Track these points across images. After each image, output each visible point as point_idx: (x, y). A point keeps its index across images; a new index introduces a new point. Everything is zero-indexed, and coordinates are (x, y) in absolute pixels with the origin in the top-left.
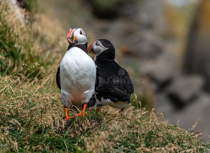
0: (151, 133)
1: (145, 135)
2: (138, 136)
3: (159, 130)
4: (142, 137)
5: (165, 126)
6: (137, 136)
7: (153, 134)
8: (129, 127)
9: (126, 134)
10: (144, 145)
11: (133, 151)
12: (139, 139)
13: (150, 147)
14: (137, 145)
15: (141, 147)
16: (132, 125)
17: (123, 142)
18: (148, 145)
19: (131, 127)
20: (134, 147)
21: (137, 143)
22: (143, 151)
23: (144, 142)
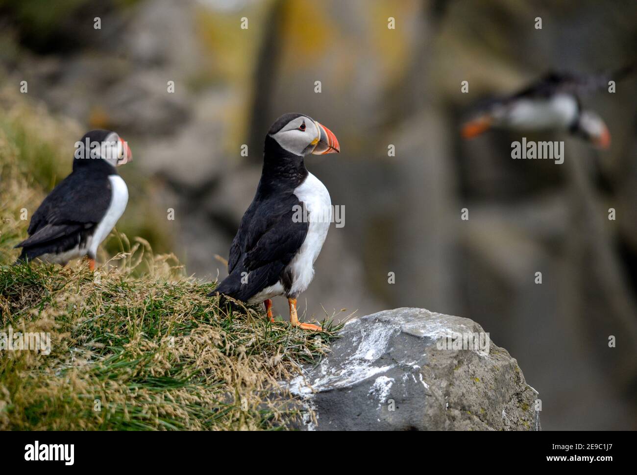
0: (157, 306)
1: (144, 310)
2: (128, 314)
3: (175, 298)
4: (135, 316)
5: (190, 286)
6: (126, 315)
7: (162, 308)
8: (107, 296)
9: (101, 313)
10: (142, 333)
11: (119, 349)
12: (130, 322)
13: (157, 336)
14: (127, 335)
15: (136, 339)
16: (113, 290)
17: (95, 332)
18: (152, 334)
19: (112, 296)
20: (121, 340)
21: (127, 330)
22: (141, 347)
23: (143, 328)
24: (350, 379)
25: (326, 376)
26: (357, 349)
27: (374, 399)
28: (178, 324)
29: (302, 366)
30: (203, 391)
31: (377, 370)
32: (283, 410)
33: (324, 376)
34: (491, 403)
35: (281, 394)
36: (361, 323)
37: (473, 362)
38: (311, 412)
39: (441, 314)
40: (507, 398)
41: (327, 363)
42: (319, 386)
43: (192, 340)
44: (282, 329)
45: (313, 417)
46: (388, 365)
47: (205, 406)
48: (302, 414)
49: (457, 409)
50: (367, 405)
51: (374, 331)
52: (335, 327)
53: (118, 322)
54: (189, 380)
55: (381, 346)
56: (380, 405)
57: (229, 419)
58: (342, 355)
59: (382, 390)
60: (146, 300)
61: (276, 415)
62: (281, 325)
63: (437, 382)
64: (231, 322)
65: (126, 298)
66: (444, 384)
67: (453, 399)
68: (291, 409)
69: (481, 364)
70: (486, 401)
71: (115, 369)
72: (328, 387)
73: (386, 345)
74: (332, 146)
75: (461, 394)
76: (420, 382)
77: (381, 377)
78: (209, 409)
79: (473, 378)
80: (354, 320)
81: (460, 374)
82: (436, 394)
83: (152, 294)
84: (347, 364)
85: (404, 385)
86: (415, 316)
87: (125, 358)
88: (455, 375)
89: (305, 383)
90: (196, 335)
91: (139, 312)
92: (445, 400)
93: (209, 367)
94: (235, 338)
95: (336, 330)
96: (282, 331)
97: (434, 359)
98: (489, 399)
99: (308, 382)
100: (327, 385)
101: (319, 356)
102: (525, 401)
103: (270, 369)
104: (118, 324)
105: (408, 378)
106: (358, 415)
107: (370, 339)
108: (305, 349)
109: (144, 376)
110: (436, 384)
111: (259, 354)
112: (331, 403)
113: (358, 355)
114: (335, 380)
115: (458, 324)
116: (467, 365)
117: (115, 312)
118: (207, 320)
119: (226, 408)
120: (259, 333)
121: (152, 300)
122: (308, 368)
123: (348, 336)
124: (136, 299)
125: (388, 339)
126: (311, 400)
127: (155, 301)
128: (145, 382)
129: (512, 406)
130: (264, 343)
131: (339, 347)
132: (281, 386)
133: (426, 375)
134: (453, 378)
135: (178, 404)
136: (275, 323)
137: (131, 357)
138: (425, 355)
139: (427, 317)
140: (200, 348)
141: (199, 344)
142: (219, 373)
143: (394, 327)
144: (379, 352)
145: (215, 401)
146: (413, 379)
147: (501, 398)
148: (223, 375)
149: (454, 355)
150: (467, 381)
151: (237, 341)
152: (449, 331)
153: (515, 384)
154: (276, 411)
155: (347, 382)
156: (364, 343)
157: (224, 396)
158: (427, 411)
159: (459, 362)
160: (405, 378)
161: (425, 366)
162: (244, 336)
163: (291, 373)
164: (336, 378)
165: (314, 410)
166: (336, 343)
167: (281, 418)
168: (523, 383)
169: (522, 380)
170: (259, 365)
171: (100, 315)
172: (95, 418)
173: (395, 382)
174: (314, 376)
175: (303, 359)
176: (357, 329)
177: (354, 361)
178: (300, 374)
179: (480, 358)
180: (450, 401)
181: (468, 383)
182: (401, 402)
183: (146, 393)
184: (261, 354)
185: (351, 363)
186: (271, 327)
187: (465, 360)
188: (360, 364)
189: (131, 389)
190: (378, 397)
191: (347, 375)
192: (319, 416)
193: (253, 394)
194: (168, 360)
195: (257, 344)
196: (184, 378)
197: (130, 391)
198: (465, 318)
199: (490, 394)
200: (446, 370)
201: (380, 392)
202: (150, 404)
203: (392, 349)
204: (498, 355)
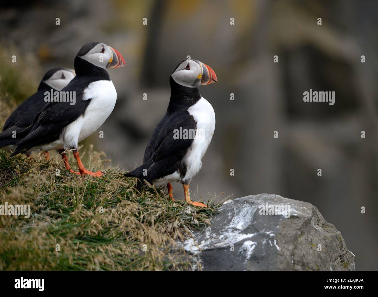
0: (93, 186)
1: (84, 189)
2: (73, 191)
3: (106, 181)
4: (78, 193)
5: (116, 173)
7: (97, 188)
8: (58, 179)
9: (54, 190)
10: (83, 205)
11: (67, 216)
12: (74, 197)
13: (93, 208)
14: (72, 206)
15: (78, 209)
16: (63, 174)
17: (50, 203)
18: (89, 205)
19: (62, 178)
20: (68, 209)
21: (72, 202)
22: (82, 215)
23: (83, 201)
24: (226, 242)
25: (209, 239)
26: (231, 221)
27: (242, 256)
28: (107, 199)
29: (193, 231)
30: (124, 247)
31: (244, 236)
32: (179, 261)
33: (208, 239)
34: (323, 262)
35: (178, 251)
36: (235, 204)
37: (311, 233)
38: (198, 263)
39: (290, 199)
40: (334, 259)
41: (210, 230)
42: (204, 246)
43: (117, 211)
44: (180, 206)
45: (199, 267)
46: (252, 233)
47: (125, 257)
48: (192, 265)
49: (299, 265)
50: (238, 260)
51: (243, 210)
52: (216, 205)
53: (66, 196)
54: (115, 238)
55: (248, 220)
56: (246, 261)
57: (141, 266)
58: (220, 225)
59: (248, 250)
60: (86, 182)
61: (174, 265)
62: (178, 202)
63: (286, 246)
64: (144, 199)
65: (72, 180)
66: (291, 247)
67: (297, 258)
68: (184, 261)
69: (316, 235)
70: (319, 260)
71: (64, 229)
72: (211, 247)
73: (252, 219)
74: (212, 78)
75: (303, 255)
76: (274, 246)
77: (247, 241)
78: (128, 259)
79: (311, 244)
80: (229, 201)
81: (302, 241)
82: (285, 254)
83: (90, 178)
84: (224, 231)
85: (263, 247)
86: (272, 200)
87: (70, 222)
88: (299, 242)
89: (195, 243)
90: (121, 208)
91: (80, 190)
92: (291, 258)
93: (129, 230)
94: (147, 210)
95: (217, 207)
96: (180, 207)
97: (284, 230)
98: (321, 258)
99: (197, 243)
100: (209, 246)
101: (205, 225)
102: (346, 261)
103: (170, 233)
104: (66, 198)
105: (266, 242)
106: (231, 267)
107: (240, 214)
108: (195, 220)
109: (84, 235)
110: (285, 247)
111: (163, 222)
112: (212, 258)
113: (231, 225)
114: (215, 242)
115: (302, 207)
116: (307, 235)
117: (64, 189)
118: (128, 198)
119: (139, 259)
120: (164, 208)
121: (90, 182)
122: (196, 233)
123: (225, 212)
124: (79, 181)
125: (253, 215)
126: (198, 255)
127: (92, 183)
128: (84, 239)
129: (336, 264)
130: (167, 215)
131: (218, 219)
132: (178, 245)
133: (279, 241)
134: (297, 244)
135: (107, 255)
136: (175, 201)
137: (75, 221)
138: (278, 227)
139: (280, 200)
140: (123, 217)
141: (123, 214)
142: (136, 234)
143: (257, 207)
144: (246, 224)
145: (132, 254)
146: (269, 243)
147: (329, 259)
148: (138, 236)
149: (299, 228)
150: (307, 246)
151: (149, 212)
152: (295, 211)
153: (339, 249)
154: (174, 262)
155: (224, 244)
156: (236, 217)
157: (139, 251)
158: (279, 265)
159: (301, 233)
160: (264, 242)
161: (278, 235)
162: (153, 209)
163: (185, 236)
164: (217, 241)
165: (201, 263)
166: (217, 217)
167: (177, 267)
168: (345, 249)
169: (344, 247)
170: (163, 230)
171: (53, 192)
172: (50, 263)
173: (257, 245)
174: (201, 239)
175: (193, 227)
176: (231, 208)
177: (229, 230)
178: (191, 237)
179: (316, 230)
180: (295, 260)
181: (307, 247)
182: (261, 259)
183: (85, 247)
184: (165, 222)
185: (227, 231)
186: (172, 204)
187: (306, 231)
188: (233, 232)
189: (74, 244)
190: (245, 255)
191: (224, 239)
192: (204, 267)
193: (159, 250)
194: (100, 224)
195: (162, 215)
196: (111, 237)
197: (74, 245)
198: (306, 203)
199: (322, 255)
200: (293, 238)
201: (247, 251)
202: (87, 254)
203: (255, 222)
204: (328, 229)
